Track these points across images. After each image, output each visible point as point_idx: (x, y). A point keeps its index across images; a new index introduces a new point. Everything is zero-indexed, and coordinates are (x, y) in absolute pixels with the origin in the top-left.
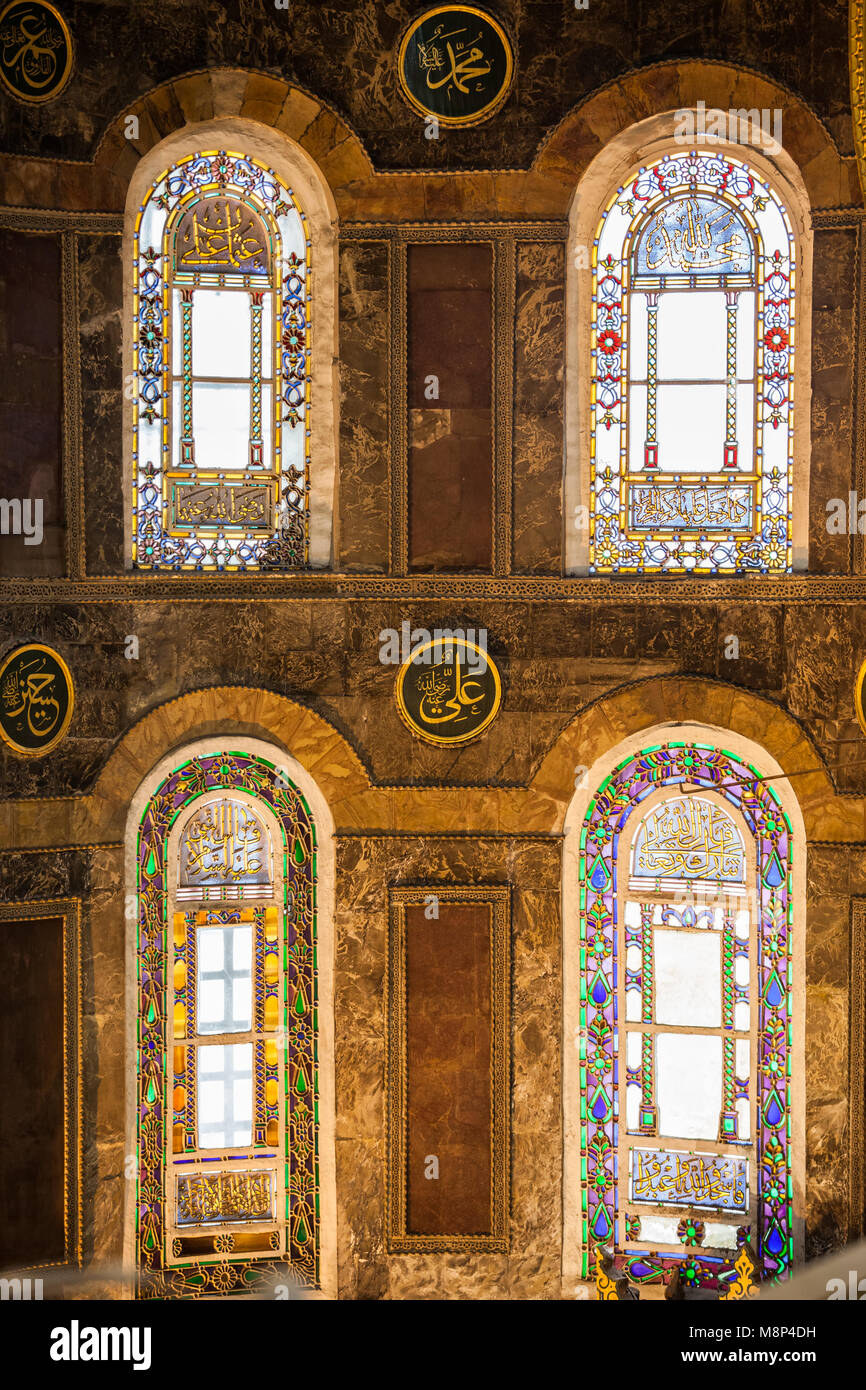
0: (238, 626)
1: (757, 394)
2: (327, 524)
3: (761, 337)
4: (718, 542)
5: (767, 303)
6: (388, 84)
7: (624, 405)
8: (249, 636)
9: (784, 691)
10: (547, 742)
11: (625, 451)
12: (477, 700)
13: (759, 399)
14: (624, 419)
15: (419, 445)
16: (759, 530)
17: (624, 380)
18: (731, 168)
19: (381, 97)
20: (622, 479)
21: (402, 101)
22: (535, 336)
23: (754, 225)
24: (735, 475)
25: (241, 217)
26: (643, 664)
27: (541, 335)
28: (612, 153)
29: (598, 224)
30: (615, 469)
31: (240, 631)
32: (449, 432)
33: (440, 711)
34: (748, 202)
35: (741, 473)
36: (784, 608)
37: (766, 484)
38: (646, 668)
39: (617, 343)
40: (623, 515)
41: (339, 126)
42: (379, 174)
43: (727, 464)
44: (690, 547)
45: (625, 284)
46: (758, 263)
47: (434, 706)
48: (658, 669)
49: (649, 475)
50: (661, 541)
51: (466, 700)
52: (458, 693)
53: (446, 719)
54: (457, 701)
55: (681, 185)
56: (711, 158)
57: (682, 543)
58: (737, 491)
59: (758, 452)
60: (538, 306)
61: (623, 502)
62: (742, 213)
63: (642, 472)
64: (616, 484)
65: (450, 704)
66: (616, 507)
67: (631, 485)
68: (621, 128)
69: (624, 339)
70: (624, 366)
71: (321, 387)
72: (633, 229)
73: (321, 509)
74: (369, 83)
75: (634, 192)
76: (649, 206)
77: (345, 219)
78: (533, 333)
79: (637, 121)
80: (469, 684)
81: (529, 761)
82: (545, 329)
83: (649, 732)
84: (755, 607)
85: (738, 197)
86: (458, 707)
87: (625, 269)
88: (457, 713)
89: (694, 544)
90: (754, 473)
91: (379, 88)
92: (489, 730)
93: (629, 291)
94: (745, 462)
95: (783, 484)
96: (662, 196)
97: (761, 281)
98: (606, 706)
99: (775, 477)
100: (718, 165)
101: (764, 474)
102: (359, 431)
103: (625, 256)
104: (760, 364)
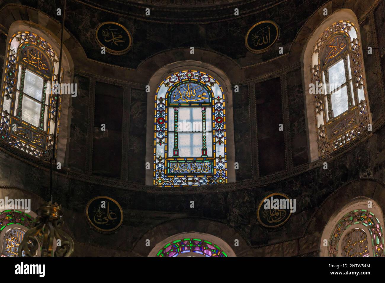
0: (32, 173)
1: (213, 135)
2: (63, 155)
3: (214, 119)
4: (201, 177)
5: (215, 110)
6: (92, 37)
7: (166, 139)
8: (35, 177)
9: (228, 219)
10: (139, 236)
11: (167, 152)
12: (114, 219)
13: (213, 136)
14: (166, 142)
15: (97, 138)
16: (215, 174)
17: (166, 131)
18: (202, 75)
19: (90, 40)
20: (165, 159)
21: (96, 43)
22: (137, 114)
23: (210, 90)
24: (206, 158)
25: (42, 57)
26: (174, 214)
27: (139, 114)
28: (162, 70)
29: (157, 89)
30: (163, 156)
31: (32, 175)
32: (107, 136)
33: (101, 220)
34: (208, 84)
35: (208, 157)
36: (227, 193)
37: (217, 160)
38: (175, 215)
39: (164, 121)
40: (166, 170)
41: (76, 43)
42: (88, 59)
43: (203, 155)
44: (190, 179)
45: (166, 105)
46: (212, 100)
47: (99, 218)
48: (180, 215)
49: (175, 158)
50: (180, 177)
51: (111, 218)
52: (108, 215)
53: (103, 223)
54: (107, 218)
55: (186, 79)
56: (195, 72)
57: (188, 178)
58: (207, 163)
59: (214, 151)
60: (138, 106)
61: (166, 166)
62: (206, 86)
63: (172, 158)
64: (163, 161)
65: (105, 218)
66: (163, 168)
67: (168, 161)
68: (166, 64)
69: (166, 120)
70: (166, 127)
71: (64, 114)
72: (169, 90)
73: (61, 150)
74: (86, 35)
75: (170, 80)
76: (175, 84)
77: (76, 68)
78: (136, 113)
79: (170, 63)
80: (112, 213)
81: (132, 243)
82: (140, 113)
83: (176, 236)
84: (217, 193)
85: (205, 82)
86: (107, 220)
87: (167, 101)
88: (107, 222)
89: (192, 178)
90: (213, 157)
91: (89, 37)
92: (118, 230)
93: (168, 107)
94: (210, 154)
95: (223, 160)
96: (179, 82)
97: (213, 104)
98: (161, 226)
99: (220, 158)
100: (198, 74)
101: (216, 157)
102: (77, 128)
103: (166, 98)
104: (214, 127)
